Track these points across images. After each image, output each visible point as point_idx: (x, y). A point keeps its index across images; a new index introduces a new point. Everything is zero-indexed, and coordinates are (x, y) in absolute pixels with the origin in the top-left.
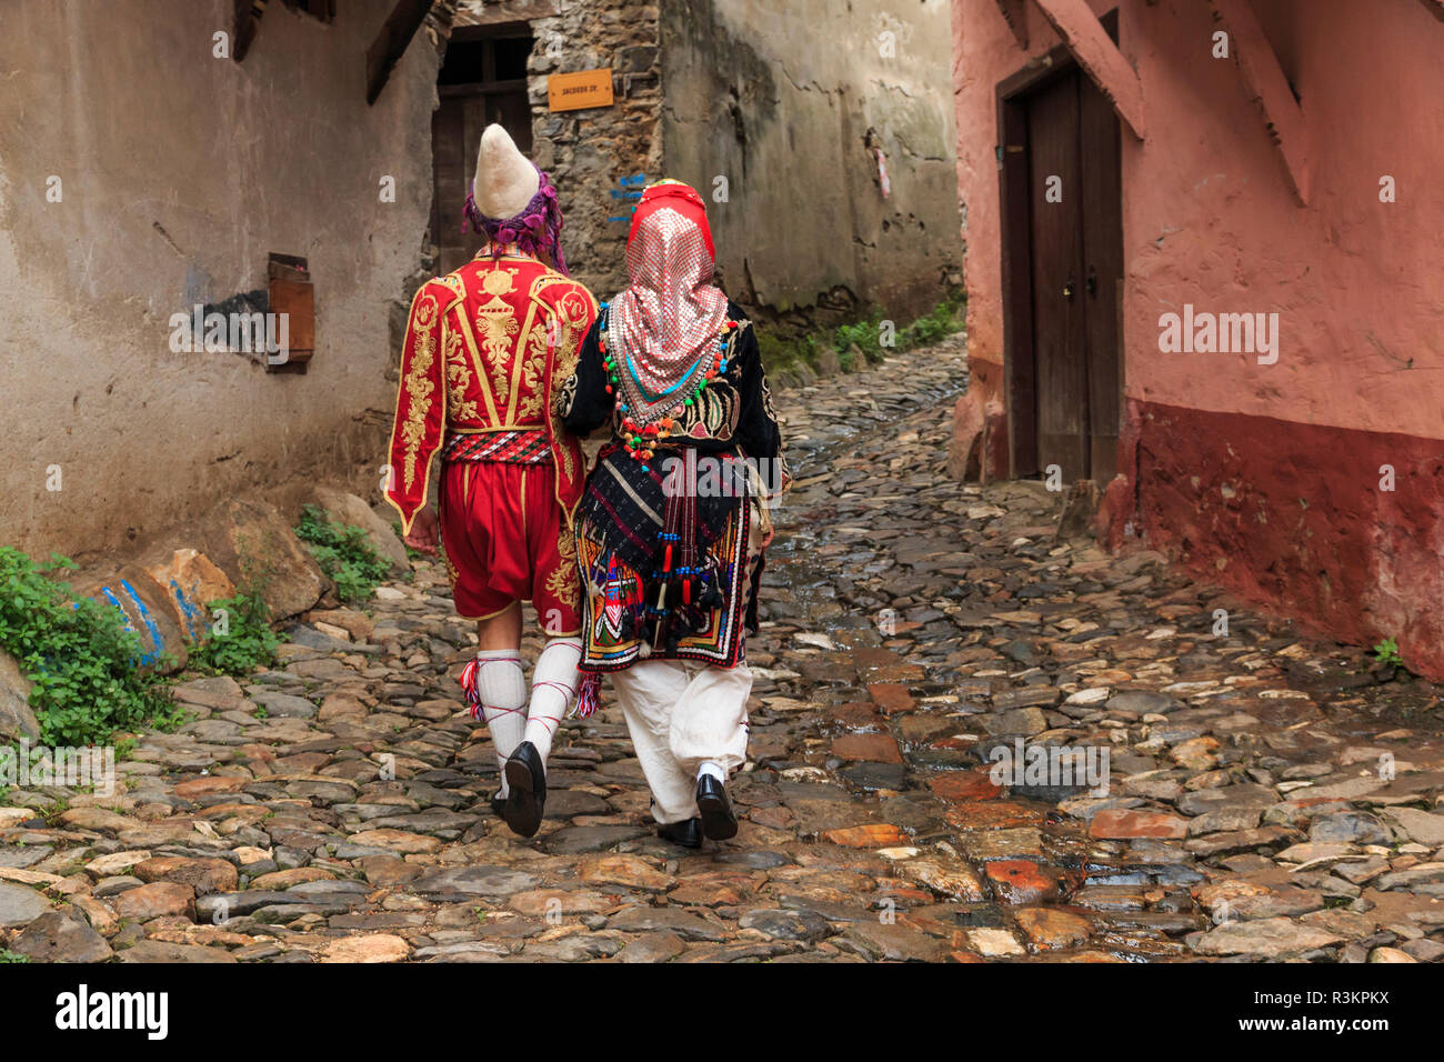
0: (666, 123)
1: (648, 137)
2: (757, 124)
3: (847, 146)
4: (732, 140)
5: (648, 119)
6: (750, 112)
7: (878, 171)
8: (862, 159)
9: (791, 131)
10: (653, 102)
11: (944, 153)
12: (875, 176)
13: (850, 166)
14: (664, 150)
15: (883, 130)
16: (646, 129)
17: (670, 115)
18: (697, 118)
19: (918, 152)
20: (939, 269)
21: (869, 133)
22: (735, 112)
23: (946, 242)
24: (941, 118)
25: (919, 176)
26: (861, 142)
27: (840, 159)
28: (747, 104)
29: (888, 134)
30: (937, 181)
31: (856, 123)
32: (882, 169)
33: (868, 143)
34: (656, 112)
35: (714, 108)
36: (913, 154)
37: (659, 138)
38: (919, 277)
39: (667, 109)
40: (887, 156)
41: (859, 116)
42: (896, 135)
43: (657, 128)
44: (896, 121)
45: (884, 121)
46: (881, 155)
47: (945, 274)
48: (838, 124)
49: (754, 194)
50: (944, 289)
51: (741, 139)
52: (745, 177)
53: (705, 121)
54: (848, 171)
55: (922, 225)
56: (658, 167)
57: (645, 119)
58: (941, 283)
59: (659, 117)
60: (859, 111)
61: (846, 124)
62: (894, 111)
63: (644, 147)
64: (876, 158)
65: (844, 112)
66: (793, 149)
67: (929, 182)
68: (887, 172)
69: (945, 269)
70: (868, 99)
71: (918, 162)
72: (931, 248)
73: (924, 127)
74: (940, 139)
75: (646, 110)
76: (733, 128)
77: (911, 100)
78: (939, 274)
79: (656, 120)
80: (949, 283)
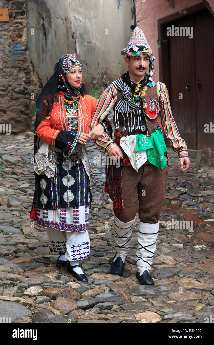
0: (28, 28)
1: (21, 32)
2: (48, 29)
3: (68, 38)
4: (43, 35)
5: (22, 26)
6: (46, 25)
7: (76, 46)
8: (71, 42)
9: (55, 32)
10: (23, 20)
11: (91, 41)
12: (75, 48)
13: (68, 44)
14: (27, 37)
15: (77, 32)
16: (21, 30)
17: (28, 25)
18: (35, 27)
19: (85, 40)
20: (91, 79)
21: (73, 34)
22: (43, 25)
23: (93, 70)
24: (89, 30)
25: (86, 48)
26: (71, 36)
27: (66, 42)
28: (46, 22)
29: (78, 35)
30: (90, 50)
31: (70, 30)
32: (77, 45)
33: (73, 37)
34: (24, 24)
35: (38, 23)
36: (84, 41)
37: (25, 33)
38: (86, 81)
39: (28, 23)
40: (78, 41)
41: (70, 28)
42: (80, 35)
43: (25, 29)
44: (79, 30)
45: (76, 30)
46: (77, 41)
47: (92, 80)
48: (65, 30)
49: (48, 53)
50: (92, 85)
51: (45, 34)
52: (46, 47)
53: (36, 28)
54: (68, 46)
55: (87, 64)
56: (26, 43)
57: (20, 26)
58: (91, 83)
59: (26, 26)
60: (70, 26)
61: (67, 30)
62: (79, 26)
63: (20, 36)
64: (75, 42)
65: (67, 26)
66: (56, 38)
67: (88, 50)
68: (79, 47)
69: (92, 79)
70: (72, 22)
71: (85, 44)
72: (89, 72)
73: (86, 32)
74: (90, 36)
75: (21, 23)
76: (43, 30)
77: (82, 23)
78: (91, 80)
79: (25, 27)
80: (93, 83)
